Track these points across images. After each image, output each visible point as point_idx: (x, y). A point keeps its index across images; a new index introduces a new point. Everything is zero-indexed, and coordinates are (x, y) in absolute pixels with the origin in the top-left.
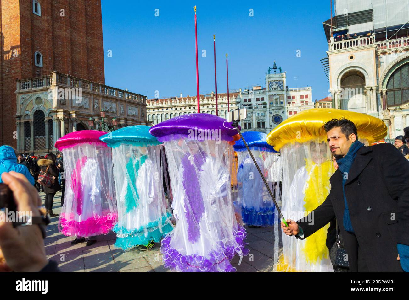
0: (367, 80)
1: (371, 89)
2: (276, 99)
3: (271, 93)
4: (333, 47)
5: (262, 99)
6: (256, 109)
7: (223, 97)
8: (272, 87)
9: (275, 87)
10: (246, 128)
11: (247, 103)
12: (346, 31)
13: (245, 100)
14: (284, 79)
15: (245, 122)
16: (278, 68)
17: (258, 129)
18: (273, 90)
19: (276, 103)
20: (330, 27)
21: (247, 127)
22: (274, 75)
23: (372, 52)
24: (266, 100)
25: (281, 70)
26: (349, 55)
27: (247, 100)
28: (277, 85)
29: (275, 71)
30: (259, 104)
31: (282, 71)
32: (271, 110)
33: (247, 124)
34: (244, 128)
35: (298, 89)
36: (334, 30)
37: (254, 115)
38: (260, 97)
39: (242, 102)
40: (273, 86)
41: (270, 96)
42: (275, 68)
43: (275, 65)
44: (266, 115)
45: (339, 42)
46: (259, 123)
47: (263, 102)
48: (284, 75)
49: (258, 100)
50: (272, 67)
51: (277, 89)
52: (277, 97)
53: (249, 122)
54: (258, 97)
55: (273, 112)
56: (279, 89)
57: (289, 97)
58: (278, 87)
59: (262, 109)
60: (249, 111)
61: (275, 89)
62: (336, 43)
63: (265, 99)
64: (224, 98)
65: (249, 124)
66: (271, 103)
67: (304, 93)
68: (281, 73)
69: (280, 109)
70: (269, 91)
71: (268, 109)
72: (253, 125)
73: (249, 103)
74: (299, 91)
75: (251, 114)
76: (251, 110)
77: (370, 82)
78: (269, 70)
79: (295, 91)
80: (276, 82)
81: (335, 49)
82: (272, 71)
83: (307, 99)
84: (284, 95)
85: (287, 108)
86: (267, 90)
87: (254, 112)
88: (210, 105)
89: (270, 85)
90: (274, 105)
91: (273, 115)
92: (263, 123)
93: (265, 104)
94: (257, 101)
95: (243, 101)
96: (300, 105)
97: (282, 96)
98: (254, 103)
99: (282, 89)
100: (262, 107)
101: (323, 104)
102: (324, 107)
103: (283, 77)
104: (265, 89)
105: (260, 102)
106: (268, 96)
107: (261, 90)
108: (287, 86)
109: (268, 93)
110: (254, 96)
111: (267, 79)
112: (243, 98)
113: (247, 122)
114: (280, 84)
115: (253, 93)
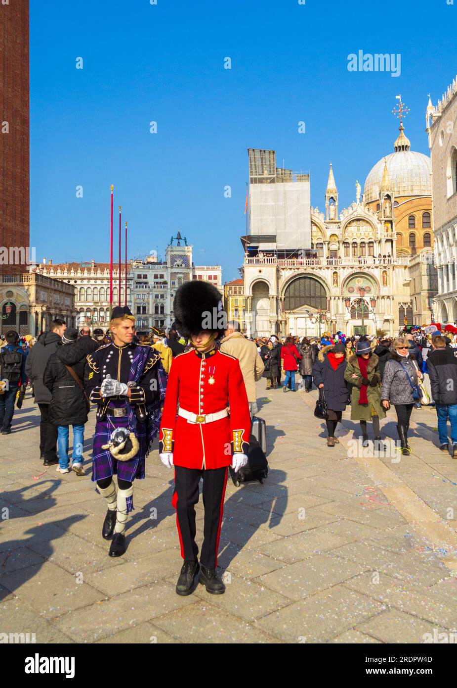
0: (270, 290)
1: (273, 297)
2: (180, 278)
3: (175, 270)
4: (247, 262)
5: (162, 276)
6: (154, 289)
8: (175, 263)
9: (179, 262)
10: (140, 313)
11: (142, 280)
12: (257, 247)
13: (139, 276)
14: (190, 255)
15: (139, 305)
16: (183, 238)
17: (156, 315)
18: (177, 266)
20: (245, 242)
21: (141, 312)
22: (178, 248)
23: (274, 270)
24: (167, 278)
25: (186, 242)
26: (258, 269)
27: (142, 276)
28: (182, 260)
29: (179, 243)
30: (157, 283)
31: (187, 243)
32: (172, 291)
33: (141, 308)
34: (137, 314)
35: (205, 267)
36: (248, 245)
37: (151, 296)
38: (159, 273)
39: (136, 279)
40: (176, 261)
41: (173, 275)
42: (179, 238)
43: (179, 234)
44: (166, 298)
45: (252, 258)
46: (157, 308)
47: (162, 280)
48: (190, 249)
49: (156, 277)
50: (175, 236)
51: (181, 266)
52: (181, 276)
53: (144, 305)
54: (156, 273)
56: (183, 265)
58: (182, 263)
59: (161, 290)
60: (144, 291)
61: (178, 266)
62: (250, 258)
63: (165, 276)
65: (144, 308)
66: (174, 283)
67: (213, 273)
68: (187, 246)
70: (172, 267)
71: (169, 291)
72: (149, 310)
73: (145, 280)
74: (208, 269)
75: (147, 295)
76: (147, 289)
77: (272, 291)
78: (172, 240)
79: (202, 269)
80: (180, 256)
81: (249, 263)
82: (175, 242)
83: (215, 281)
84: (189, 273)
86: (169, 265)
87: (151, 293)
88: (91, 279)
89: (173, 259)
92: (162, 308)
93: (165, 283)
94: (155, 278)
95: (136, 276)
97: (186, 275)
98: (151, 280)
99: (187, 267)
100: (161, 287)
101: (233, 288)
102: (235, 292)
103: (189, 251)
104: (165, 263)
105: (159, 280)
106: (169, 274)
107: (160, 263)
108: (193, 263)
109: (170, 270)
110: (151, 271)
111: (169, 252)
112: (137, 273)
113: (142, 305)
114: (185, 259)
115: (151, 268)
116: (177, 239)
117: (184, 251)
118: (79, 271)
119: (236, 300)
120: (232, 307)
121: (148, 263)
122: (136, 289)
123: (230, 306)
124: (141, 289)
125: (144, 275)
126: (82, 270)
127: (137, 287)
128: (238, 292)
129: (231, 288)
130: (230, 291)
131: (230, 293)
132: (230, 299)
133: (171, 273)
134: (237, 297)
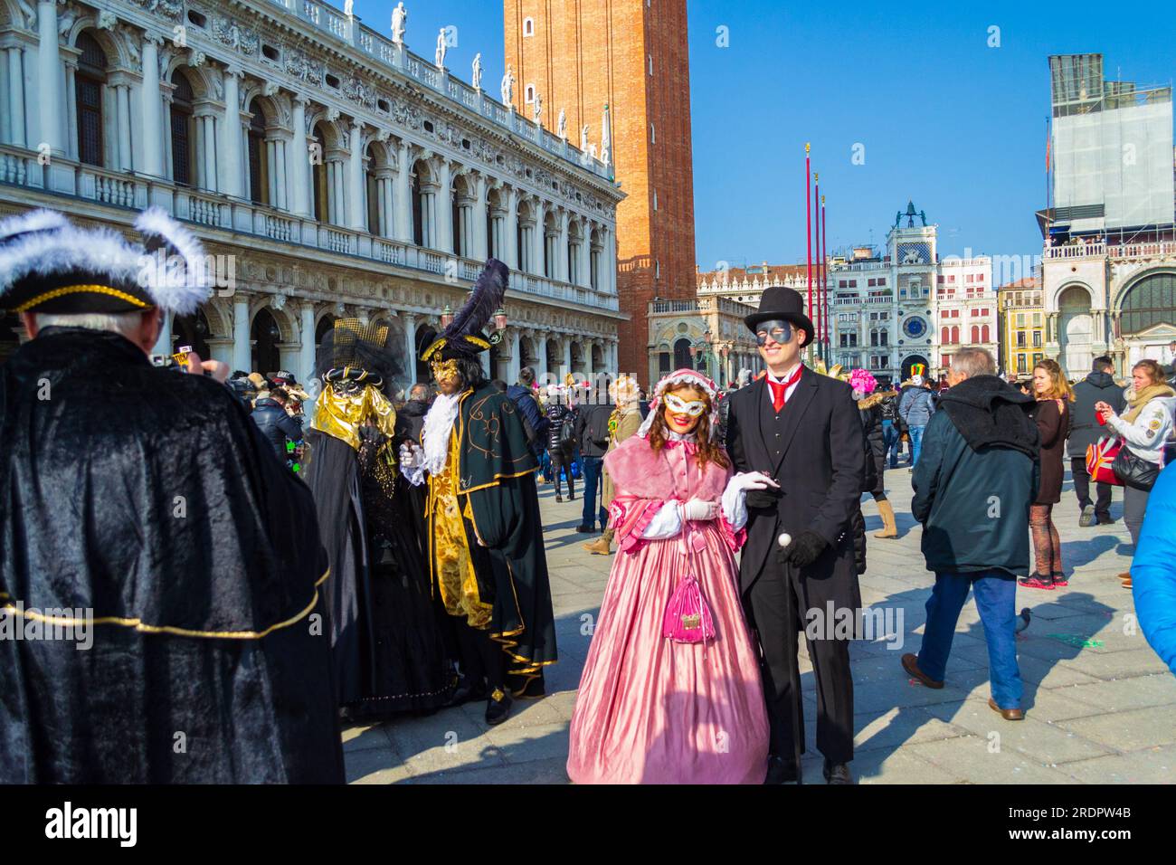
0: (1093, 301)
1: (1098, 313)
2: (914, 284)
3: (905, 270)
4: (1049, 254)
5: (882, 282)
6: (869, 305)
8: (906, 258)
9: (912, 256)
10: (846, 346)
11: (848, 290)
12: (1068, 228)
13: (843, 284)
14: (933, 241)
15: (843, 333)
16: (918, 212)
17: (874, 348)
18: (908, 263)
19: (914, 292)
20: (1046, 220)
21: (848, 343)
22: (910, 231)
23: (1101, 265)
24: (891, 284)
25: (923, 219)
26: (1070, 266)
27: (848, 284)
28: (918, 252)
29: (911, 221)
30: (874, 294)
31: (926, 221)
32: (901, 306)
33: (848, 337)
34: (841, 346)
36: (1051, 225)
37: (863, 317)
38: (877, 277)
39: (837, 289)
40: (907, 254)
41: (902, 278)
42: (911, 212)
43: (911, 206)
44: (891, 318)
45: (1058, 248)
46: (874, 336)
47: (882, 288)
49: (871, 283)
50: (904, 210)
51: (916, 261)
52: (917, 279)
53: (853, 332)
54: (872, 277)
55: (905, 311)
56: (921, 261)
57: (941, 279)
58: (919, 257)
59: (881, 305)
60: (853, 309)
61: (911, 262)
62: (1054, 248)
63: (888, 285)
65: (853, 337)
66: (903, 293)
67: (977, 271)
68: (925, 225)
69: (922, 306)
70: (900, 265)
71: (895, 306)
72: (860, 340)
73: (852, 290)
75: (858, 315)
76: (857, 305)
77: (1098, 303)
78: (898, 218)
80: (914, 246)
81: (1052, 257)
82: (905, 220)
83: (980, 285)
84: (930, 274)
85: (938, 303)
86: (894, 262)
87: (863, 311)
89: (902, 251)
90: (909, 296)
91: (907, 317)
92: (884, 336)
93: (888, 292)
94: (869, 285)
95: (838, 284)
96: (964, 297)
97: (925, 276)
98: (863, 290)
99: (928, 262)
100: (881, 300)
101: (1014, 294)
102: (1019, 302)
103: (929, 235)
104: (888, 258)
105: (877, 288)
106: (895, 277)
107: (878, 260)
108: (937, 255)
109: (896, 271)
110: (862, 274)
111: (895, 240)
112: (839, 277)
113: (848, 332)
114: (923, 250)
115: (862, 268)
116: (907, 214)
117: (920, 236)
118: (746, 282)
119: (1021, 317)
120: (1013, 329)
121: (857, 260)
122: (838, 306)
123: (1009, 326)
124: (847, 306)
125: (850, 281)
126: (751, 280)
127: (840, 302)
128: (1023, 302)
129: (1010, 296)
130: (1009, 301)
131: (1009, 304)
132: (1009, 314)
133: (899, 275)
134: (1023, 311)
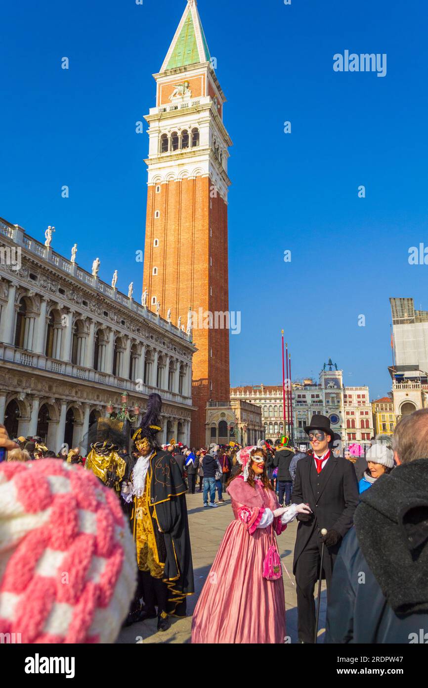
2: (333, 398)
3: (328, 391)
4: (395, 387)
5: (318, 396)
6: (312, 407)
7: (276, 392)
8: (329, 385)
9: (331, 384)
11: (302, 399)
12: (403, 375)
13: (299, 396)
14: (341, 378)
15: (300, 420)
16: (334, 364)
19: (333, 402)
20: (393, 371)
22: (330, 373)
24: (322, 397)
25: (336, 367)
27: (302, 396)
28: (334, 383)
29: (330, 368)
30: (314, 402)
31: (337, 368)
32: (327, 408)
33: (302, 422)
34: (299, 427)
35: (354, 388)
36: (395, 373)
37: (309, 413)
38: (315, 393)
39: (297, 398)
40: (329, 383)
41: (327, 394)
42: (330, 364)
43: (330, 361)
45: (399, 384)
47: (318, 399)
48: (341, 373)
50: (327, 363)
51: (334, 387)
52: (334, 395)
53: (304, 420)
54: (313, 394)
55: (329, 411)
56: (335, 387)
57: (345, 396)
58: (334, 385)
59: (318, 407)
60: (304, 409)
61: (331, 387)
62: (397, 385)
63: (321, 397)
64: (278, 393)
66: (328, 402)
67: (361, 393)
68: (337, 370)
69: (337, 409)
70: (326, 388)
71: (324, 408)
73: (304, 399)
74: (356, 389)
75: (307, 412)
76: (306, 407)
78: (325, 366)
79: (352, 389)
80: (332, 379)
82: (328, 367)
83: (363, 399)
84: (340, 393)
85: (345, 408)
86: (323, 387)
87: (309, 410)
88: (262, 399)
89: (327, 381)
90: (331, 404)
91: (330, 414)
93: (321, 401)
94: (312, 397)
95: (297, 396)
96: (357, 405)
97: (338, 394)
98: (309, 399)
99: (339, 388)
100: (317, 405)
101: (380, 405)
102: (382, 409)
103: (339, 375)
104: (320, 385)
105: (315, 399)
106: (324, 394)
107: (315, 385)
108: (343, 385)
109: (324, 391)
110: (308, 392)
111: (323, 376)
112: (298, 393)
113: (302, 420)
114: (337, 381)
115: (308, 389)
117: (335, 375)
118: (253, 393)
119: (384, 416)
120: (380, 422)
121: (306, 385)
122: (297, 407)
123: (379, 420)
124: (301, 407)
126: (255, 392)
127: (298, 405)
128: (384, 409)
129: (378, 405)
130: (378, 408)
131: (378, 410)
132: (378, 415)
134: (384, 414)
